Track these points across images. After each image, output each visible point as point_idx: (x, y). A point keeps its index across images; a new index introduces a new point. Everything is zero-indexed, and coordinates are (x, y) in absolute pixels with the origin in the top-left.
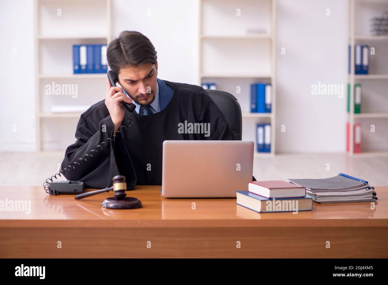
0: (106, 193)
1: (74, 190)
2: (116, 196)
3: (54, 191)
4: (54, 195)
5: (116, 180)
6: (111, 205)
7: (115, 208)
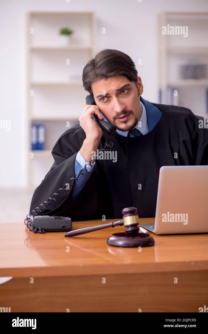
0: (111, 228)
1: (63, 226)
2: (127, 232)
3: (40, 229)
4: (40, 233)
5: (126, 213)
6: (120, 243)
7: (126, 246)
